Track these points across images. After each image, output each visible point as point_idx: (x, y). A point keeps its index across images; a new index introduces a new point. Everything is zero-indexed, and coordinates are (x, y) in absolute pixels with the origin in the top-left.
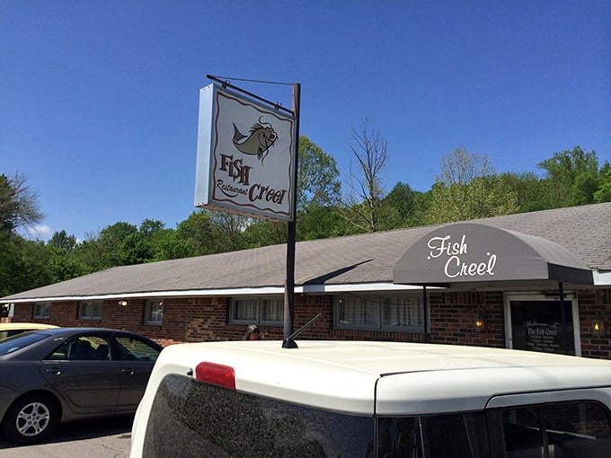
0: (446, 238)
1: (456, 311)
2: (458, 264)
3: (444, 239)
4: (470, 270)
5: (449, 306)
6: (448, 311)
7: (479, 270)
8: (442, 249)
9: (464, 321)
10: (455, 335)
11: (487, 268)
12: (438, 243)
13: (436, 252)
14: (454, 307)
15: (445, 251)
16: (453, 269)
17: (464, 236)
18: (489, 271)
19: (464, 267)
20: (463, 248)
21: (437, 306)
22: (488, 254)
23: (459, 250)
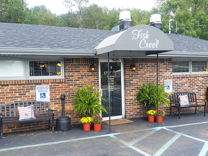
0: (140, 31)
1: (79, 67)
2: (145, 43)
3: (139, 31)
4: (149, 46)
5: (76, 65)
6: (75, 67)
7: (152, 46)
8: (139, 35)
9: (83, 71)
10: (78, 78)
11: (155, 45)
12: (137, 33)
13: (136, 37)
14: (78, 65)
15: (140, 36)
16: (143, 45)
17: (148, 31)
18: (156, 46)
19: (147, 44)
20: (147, 36)
21: (69, 65)
22: (156, 39)
23: (145, 36)
